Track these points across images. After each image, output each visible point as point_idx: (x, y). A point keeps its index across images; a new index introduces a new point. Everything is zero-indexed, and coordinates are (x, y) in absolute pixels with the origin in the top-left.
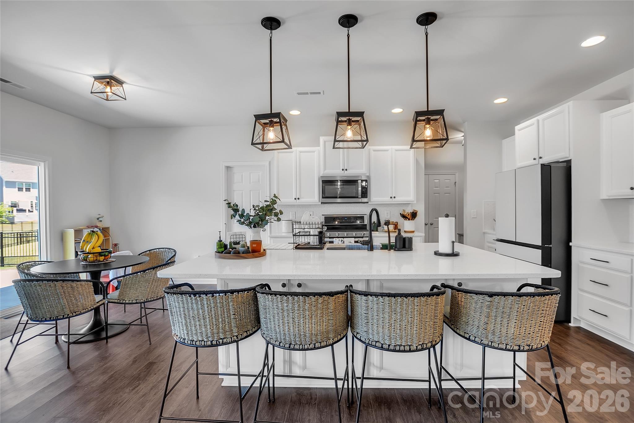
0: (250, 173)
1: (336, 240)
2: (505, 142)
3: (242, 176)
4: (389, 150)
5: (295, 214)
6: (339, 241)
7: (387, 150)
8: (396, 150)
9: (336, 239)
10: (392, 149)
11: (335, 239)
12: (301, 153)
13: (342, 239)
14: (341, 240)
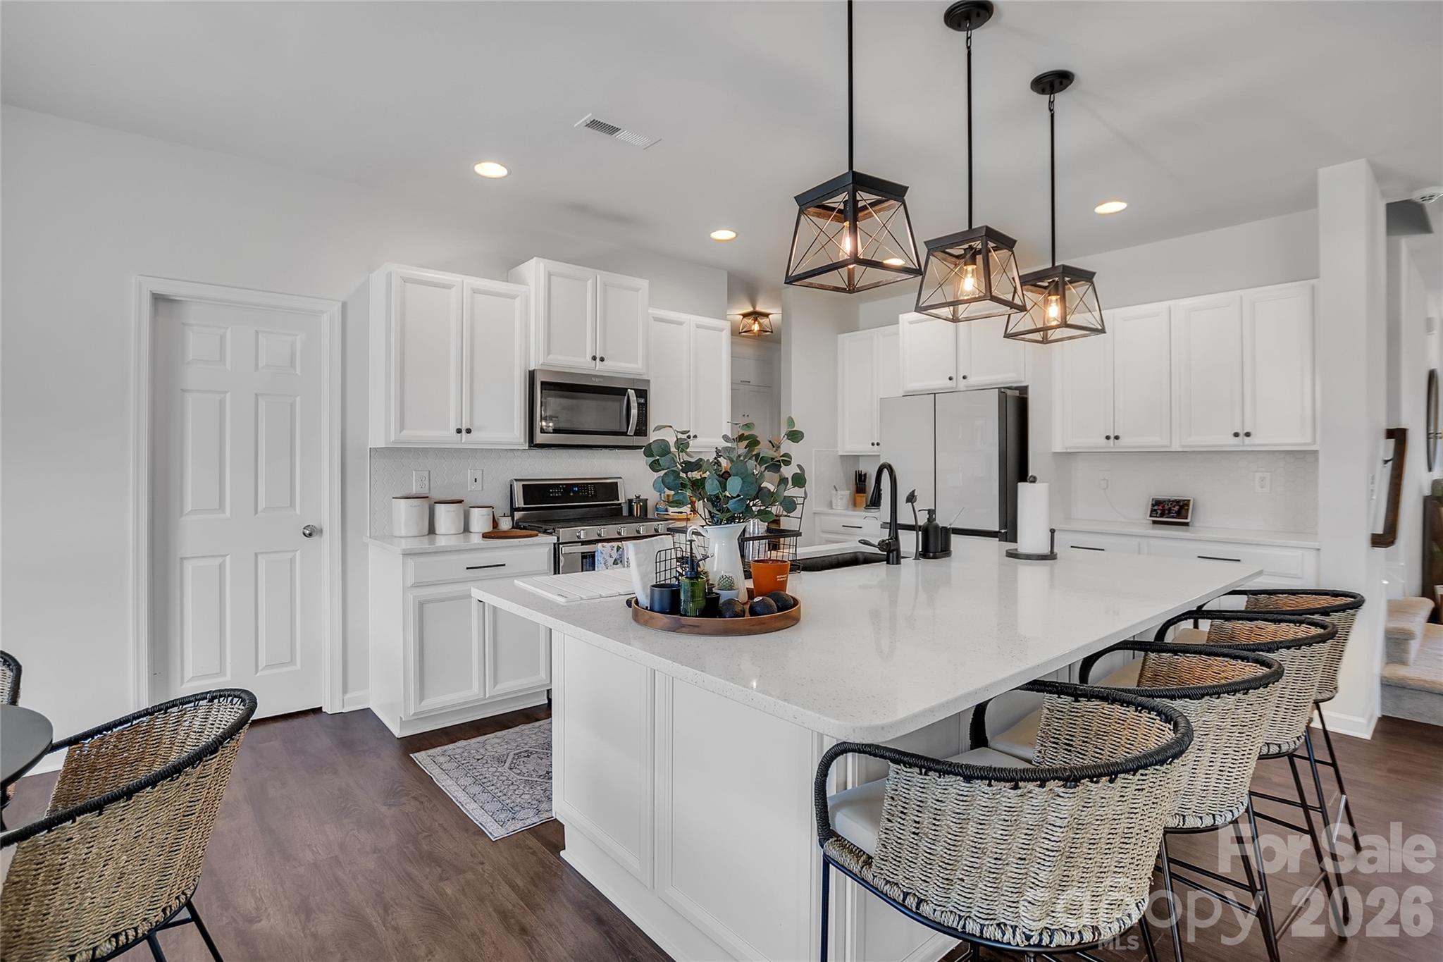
0: (257, 332)
1: (603, 547)
2: (846, 340)
3: (222, 339)
4: (684, 323)
5: (427, 478)
6: (612, 550)
7: (680, 323)
8: (698, 326)
9: (605, 544)
10: (690, 320)
11: (600, 544)
12: (475, 294)
13: (619, 544)
14: (616, 548)
